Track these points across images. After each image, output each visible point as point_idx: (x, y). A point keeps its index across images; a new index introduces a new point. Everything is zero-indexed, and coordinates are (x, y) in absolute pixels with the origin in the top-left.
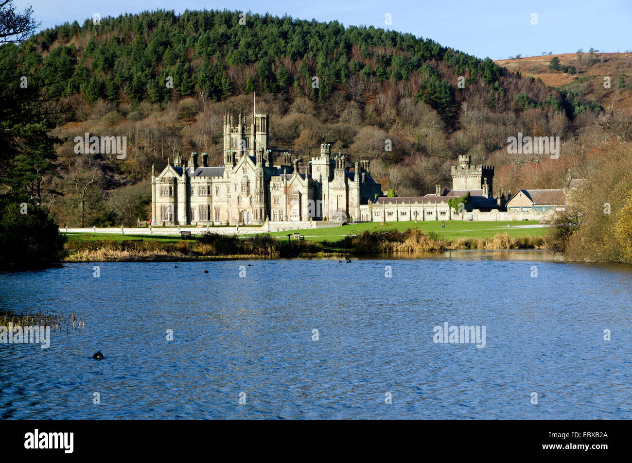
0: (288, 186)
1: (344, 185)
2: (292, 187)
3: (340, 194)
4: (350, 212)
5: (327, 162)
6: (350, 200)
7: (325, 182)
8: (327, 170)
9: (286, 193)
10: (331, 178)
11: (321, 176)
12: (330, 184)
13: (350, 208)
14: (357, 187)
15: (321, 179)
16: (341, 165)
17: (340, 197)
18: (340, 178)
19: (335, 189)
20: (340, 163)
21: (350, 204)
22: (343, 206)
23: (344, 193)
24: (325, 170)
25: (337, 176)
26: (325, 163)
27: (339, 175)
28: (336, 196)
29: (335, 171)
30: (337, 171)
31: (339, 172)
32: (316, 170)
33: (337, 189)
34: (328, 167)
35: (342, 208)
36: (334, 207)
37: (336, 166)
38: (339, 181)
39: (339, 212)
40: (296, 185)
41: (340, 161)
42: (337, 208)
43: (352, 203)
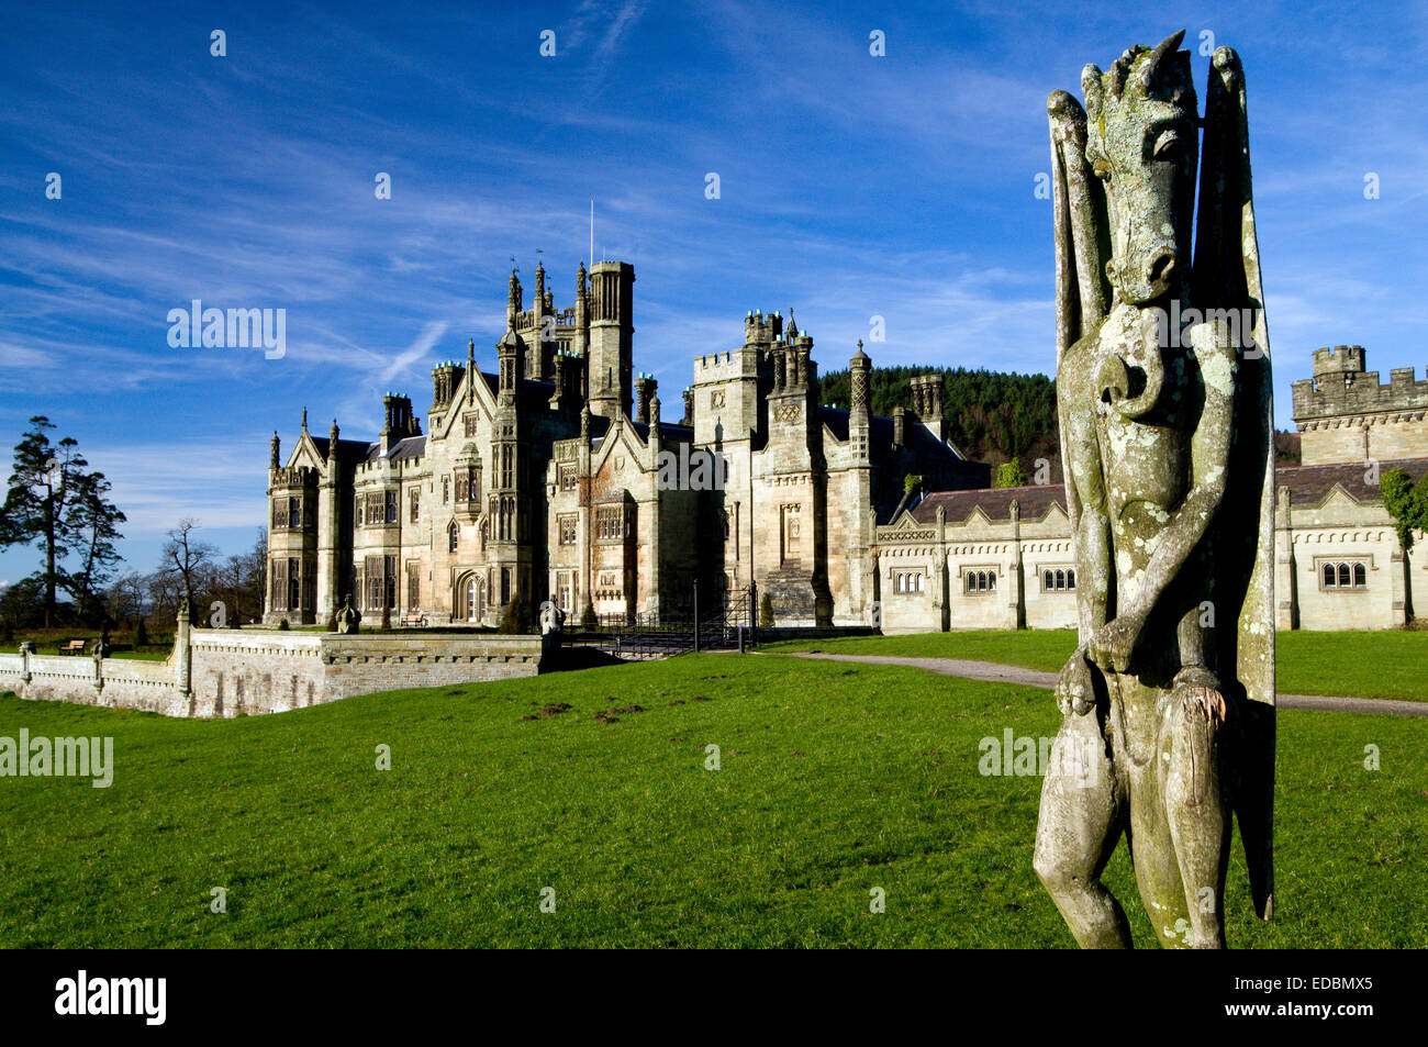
0: (594, 471)
1: (805, 459)
2: (607, 476)
3: (792, 500)
5: (745, 368)
6: (834, 523)
7: (737, 454)
8: (746, 404)
9: (587, 500)
10: (759, 440)
11: (719, 430)
12: (757, 456)
13: (831, 561)
14: (858, 462)
15: (721, 442)
16: (795, 371)
17: (794, 514)
18: (789, 429)
19: (773, 477)
20: (789, 366)
21: (831, 542)
22: (804, 552)
23: (804, 492)
24: (740, 403)
25: (777, 419)
26: (740, 374)
27: (785, 416)
28: (775, 508)
29: (771, 403)
30: (780, 400)
31: (788, 401)
32: (709, 405)
33: (779, 479)
34: (752, 390)
35: (797, 561)
36: (769, 558)
37: (777, 377)
38: (788, 442)
39: (787, 577)
40: (620, 465)
41: (788, 356)
42: (783, 558)
43: (841, 538)
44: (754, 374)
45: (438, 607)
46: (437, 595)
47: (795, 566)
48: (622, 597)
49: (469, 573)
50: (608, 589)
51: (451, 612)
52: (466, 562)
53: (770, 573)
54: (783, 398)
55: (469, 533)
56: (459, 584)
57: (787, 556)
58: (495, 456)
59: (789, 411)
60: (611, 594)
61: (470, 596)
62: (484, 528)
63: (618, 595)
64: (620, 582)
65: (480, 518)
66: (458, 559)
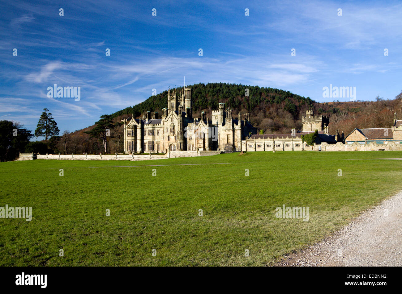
0: (197, 129)
1: (231, 128)
3: (229, 134)
4: (235, 145)
6: (235, 137)
7: (220, 126)
8: (221, 119)
10: (224, 124)
11: (217, 122)
12: (223, 127)
13: (235, 143)
14: (239, 129)
15: (217, 124)
16: (230, 115)
17: (229, 136)
18: (229, 123)
19: (226, 130)
20: (229, 114)
21: (235, 140)
22: (231, 141)
23: (231, 133)
24: (220, 119)
25: (227, 122)
26: (220, 114)
28: (226, 135)
29: (226, 119)
31: (229, 119)
32: (215, 118)
34: (222, 117)
35: (230, 143)
36: (225, 142)
37: (227, 115)
38: (229, 125)
39: (228, 145)
41: (229, 112)
43: (237, 139)
44: (222, 114)
46: (165, 148)
49: (172, 144)
52: (172, 142)
53: (226, 144)
55: (172, 138)
56: (170, 146)
57: (228, 142)
58: (179, 125)
59: (229, 121)
60: (201, 147)
61: (172, 148)
62: (175, 137)
63: (202, 148)
64: (202, 146)
65: (175, 135)
66: (170, 142)
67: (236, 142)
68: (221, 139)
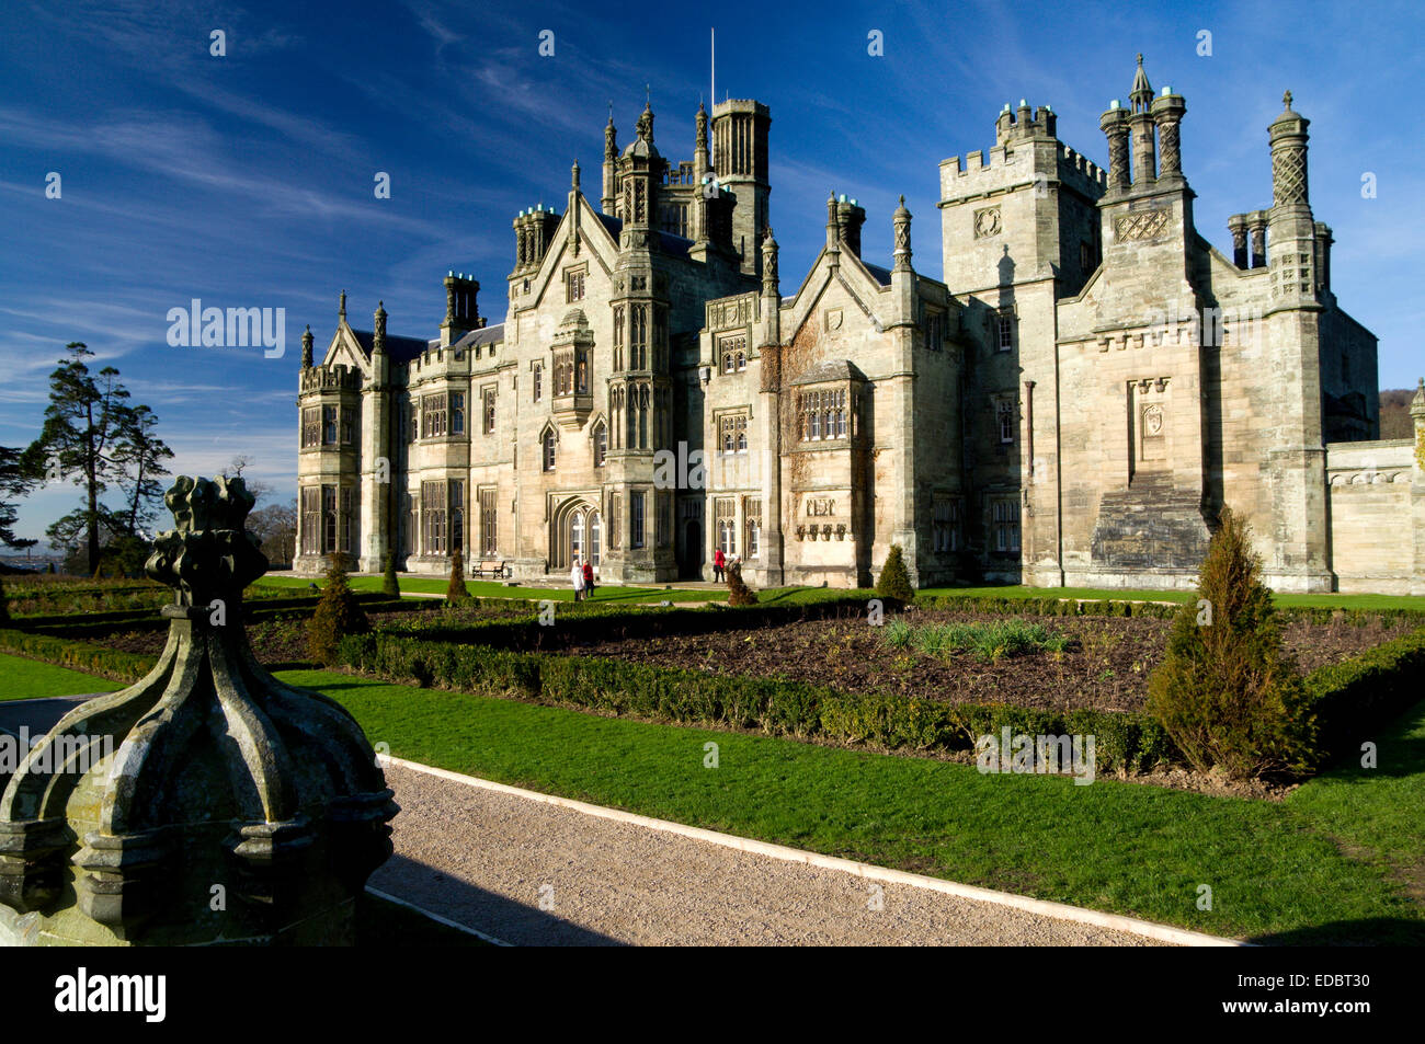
0: (786, 337)
1: (1182, 301)
2: (810, 343)
3: (1144, 372)
4: (1233, 501)
5: (1039, 167)
6: (1233, 409)
8: (1041, 224)
9: (774, 383)
11: (1005, 265)
12: (1075, 307)
13: (1228, 475)
15: (1004, 290)
17: (1153, 395)
18: (1145, 252)
20: (1143, 148)
21: (1229, 443)
22: (1179, 458)
23: (1179, 357)
24: (1033, 224)
25: (1119, 238)
26: (1031, 176)
27: (1136, 232)
28: (1117, 387)
29: (1106, 212)
30: (1126, 206)
31: (1143, 206)
32: (969, 231)
33: (1126, 337)
34: (1051, 203)
35: (1166, 474)
36: (1103, 470)
38: (1145, 274)
39: (1144, 502)
40: (834, 322)
41: (1140, 132)
42: (1132, 472)
43: (1250, 436)
44: (1053, 176)
45: (527, 549)
46: (525, 532)
47: (1159, 483)
48: (848, 537)
49: (574, 501)
50: (821, 522)
51: (547, 557)
52: (569, 485)
53: (1107, 495)
54: (1132, 200)
55: (574, 442)
56: (558, 517)
57: (1139, 467)
58: (619, 322)
59: (1143, 223)
60: (828, 531)
61: (574, 534)
62: (598, 434)
63: (841, 532)
64: (843, 511)
65: (591, 420)
66: (557, 480)
67: (1237, 459)
68: (1045, 443)
